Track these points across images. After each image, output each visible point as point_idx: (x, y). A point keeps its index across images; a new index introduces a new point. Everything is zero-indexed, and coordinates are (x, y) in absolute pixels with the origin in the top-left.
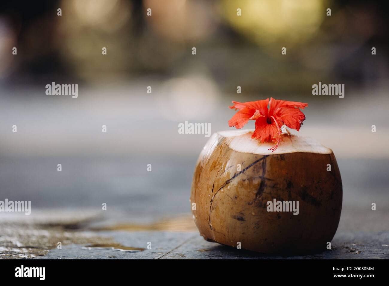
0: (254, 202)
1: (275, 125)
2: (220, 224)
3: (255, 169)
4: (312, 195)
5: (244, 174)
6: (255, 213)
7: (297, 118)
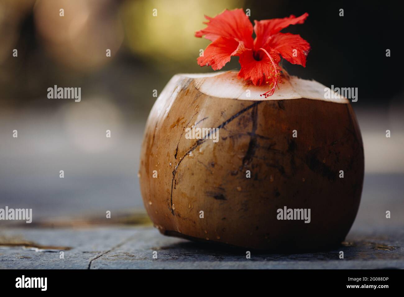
0: (241, 171)
1: (269, 60)
2: (188, 206)
3: (242, 122)
4: (324, 161)
5: (225, 129)
6: (242, 188)
7: (300, 49)
